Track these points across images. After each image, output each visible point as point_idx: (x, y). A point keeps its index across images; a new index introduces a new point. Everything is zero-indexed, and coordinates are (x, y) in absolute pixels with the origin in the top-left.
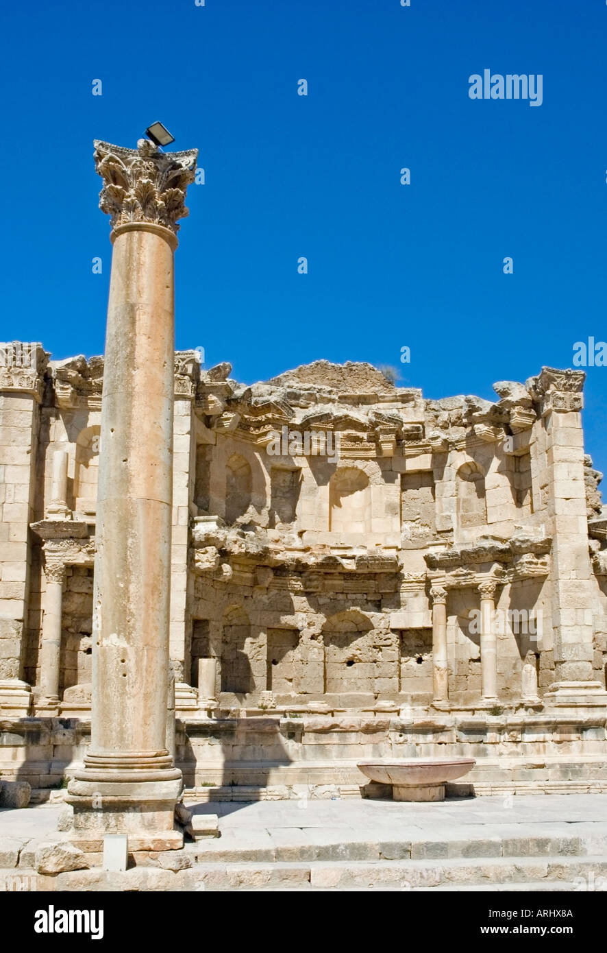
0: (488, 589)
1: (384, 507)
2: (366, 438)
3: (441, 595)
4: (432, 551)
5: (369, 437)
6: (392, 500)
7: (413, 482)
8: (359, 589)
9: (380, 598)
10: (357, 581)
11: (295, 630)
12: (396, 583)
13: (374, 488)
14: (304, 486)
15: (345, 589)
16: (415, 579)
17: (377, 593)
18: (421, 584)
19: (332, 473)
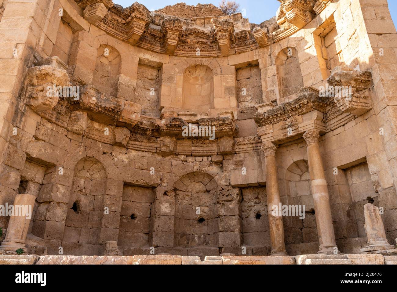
0: (312, 134)
1: (223, 89)
2: (209, 43)
3: (271, 148)
4: (260, 111)
5: (212, 42)
6: (229, 85)
7: (245, 74)
8: (204, 152)
9: (221, 159)
10: (202, 145)
11: (153, 188)
12: (234, 145)
13: (216, 78)
14: (164, 76)
15: (193, 152)
16: (249, 141)
17: (219, 155)
18: (254, 145)
19: (185, 67)
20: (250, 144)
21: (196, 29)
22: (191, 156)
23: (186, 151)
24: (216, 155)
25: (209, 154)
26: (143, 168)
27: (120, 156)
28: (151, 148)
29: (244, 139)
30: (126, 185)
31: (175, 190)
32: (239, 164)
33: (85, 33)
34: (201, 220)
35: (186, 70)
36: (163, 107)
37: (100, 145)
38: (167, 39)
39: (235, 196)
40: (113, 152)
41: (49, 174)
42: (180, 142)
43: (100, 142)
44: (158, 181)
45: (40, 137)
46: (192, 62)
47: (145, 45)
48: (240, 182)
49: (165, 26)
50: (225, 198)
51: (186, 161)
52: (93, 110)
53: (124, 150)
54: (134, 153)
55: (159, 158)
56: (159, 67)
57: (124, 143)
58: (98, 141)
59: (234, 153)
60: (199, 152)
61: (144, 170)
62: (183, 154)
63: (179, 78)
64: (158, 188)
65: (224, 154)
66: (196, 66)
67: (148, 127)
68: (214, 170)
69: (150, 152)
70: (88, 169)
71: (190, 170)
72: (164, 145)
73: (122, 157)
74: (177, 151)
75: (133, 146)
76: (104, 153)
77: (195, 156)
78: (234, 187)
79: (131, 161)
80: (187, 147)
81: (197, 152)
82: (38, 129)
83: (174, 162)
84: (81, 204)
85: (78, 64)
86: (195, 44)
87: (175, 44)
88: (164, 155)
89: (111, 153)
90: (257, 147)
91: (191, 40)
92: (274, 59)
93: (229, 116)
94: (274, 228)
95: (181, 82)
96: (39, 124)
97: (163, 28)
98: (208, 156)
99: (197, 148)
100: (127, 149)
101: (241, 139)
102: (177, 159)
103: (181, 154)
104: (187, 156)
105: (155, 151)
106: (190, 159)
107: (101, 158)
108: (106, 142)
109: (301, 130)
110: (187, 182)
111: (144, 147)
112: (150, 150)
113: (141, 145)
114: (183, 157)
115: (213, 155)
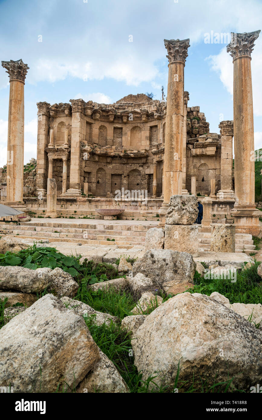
1: (145, 137)
2: (140, 117)
3: (155, 164)
6: (147, 135)
7: (154, 129)
11: (121, 175)
12: (146, 160)
13: (142, 132)
14: (123, 133)
15: (134, 162)
19: (131, 128)
21: (135, 111)
24: (141, 163)
26: (117, 169)
30: (112, 175)
31: (128, 175)
32: (148, 167)
33: (94, 125)
34: (138, 184)
35: (132, 129)
36: (123, 146)
37: (103, 163)
39: (147, 177)
41: (90, 175)
42: (129, 160)
44: (122, 173)
46: (134, 125)
47: (116, 121)
48: (148, 173)
50: (143, 178)
52: (99, 155)
53: (111, 164)
54: (114, 164)
55: (122, 165)
56: (122, 128)
57: (110, 162)
59: (147, 163)
62: (130, 163)
63: (129, 133)
64: (123, 175)
65: (144, 164)
66: (135, 127)
68: (141, 169)
69: (119, 163)
71: (132, 169)
72: (124, 161)
73: (110, 166)
74: (128, 163)
75: (113, 162)
76: (104, 166)
78: (147, 174)
79: (113, 167)
80: (131, 161)
82: (85, 164)
83: (127, 166)
84: (100, 181)
85: (93, 138)
86: (135, 117)
87: (126, 121)
88: (124, 164)
89: (106, 166)
92: (162, 125)
93: (144, 151)
94: (154, 189)
95: (130, 135)
96: (85, 162)
98: (138, 164)
101: (149, 158)
105: (121, 163)
106: (133, 165)
107: (103, 168)
108: (105, 162)
109: (163, 159)
110: (133, 172)
113: (116, 162)
114: (130, 165)
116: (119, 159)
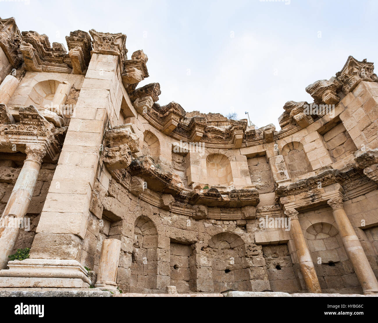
1: (239, 171)
2: (224, 138)
3: (295, 213)
5: (227, 138)
6: (243, 169)
7: (253, 162)
8: (231, 217)
9: (245, 223)
10: (229, 212)
12: (255, 212)
13: (232, 164)
14: (191, 160)
15: (222, 217)
16: (268, 209)
17: (243, 220)
18: (273, 212)
19: (207, 155)
20: (269, 211)
21: (213, 127)
22: (220, 220)
23: (216, 217)
24: (241, 220)
25: (235, 219)
26: (183, 228)
27: (165, 218)
28: (188, 213)
29: (263, 208)
36: (193, 183)
37: (151, 207)
38: (196, 131)
40: (160, 214)
41: (115, 227)
42: (211, 210)
43: (151, 205)
45: (111, 193)
46: (212, 151)
47: (176, 135)
48: (264, 240)
49: (194, 121)
51: (216, 224)
52: (151, 176)
53: (168, 213)
54: (175, 216)
58: (150, 204)
59: (256, 218)
60: (227, 217)
61: (184, 230)
62: (213, 218)
63: (203, 162)
65: (247, 219)
66: (214, 155)
67: (187, 196)
68: (239, 231)
69: (188, 216)
70: (140, 226)
71: (220, 231)
72: (200, 211)
73: (167, 218)
74: (209, 216)
75: (175, 210)
76: (154, 214)
77: (223, 220)
79: (174, 222)
80: (216, 213)
81: (225, 217)
82: (110, 186)
83: (207, 225)
84: (136, 255)
86: (213, 138)
87: (202, 136)
89: (159, 214)
90: (276, 214)
91: (210, 135)
95: (205, 166)
96: (110, 182)
97: (191, 124)
98: (233, 221)
99: (224, 214)
100: (170, 212)
101: (261, 208)
102: (208, 222)
103: (212, 218)
104: (217, 220)
105: (192, 215)
106: (219, 223)
108: (155, 205)
111: (183, 212)
112: (188, 215)
113: (180, 210)
114: (213, 221)
115: (238, 220)
116: (189, 206)
